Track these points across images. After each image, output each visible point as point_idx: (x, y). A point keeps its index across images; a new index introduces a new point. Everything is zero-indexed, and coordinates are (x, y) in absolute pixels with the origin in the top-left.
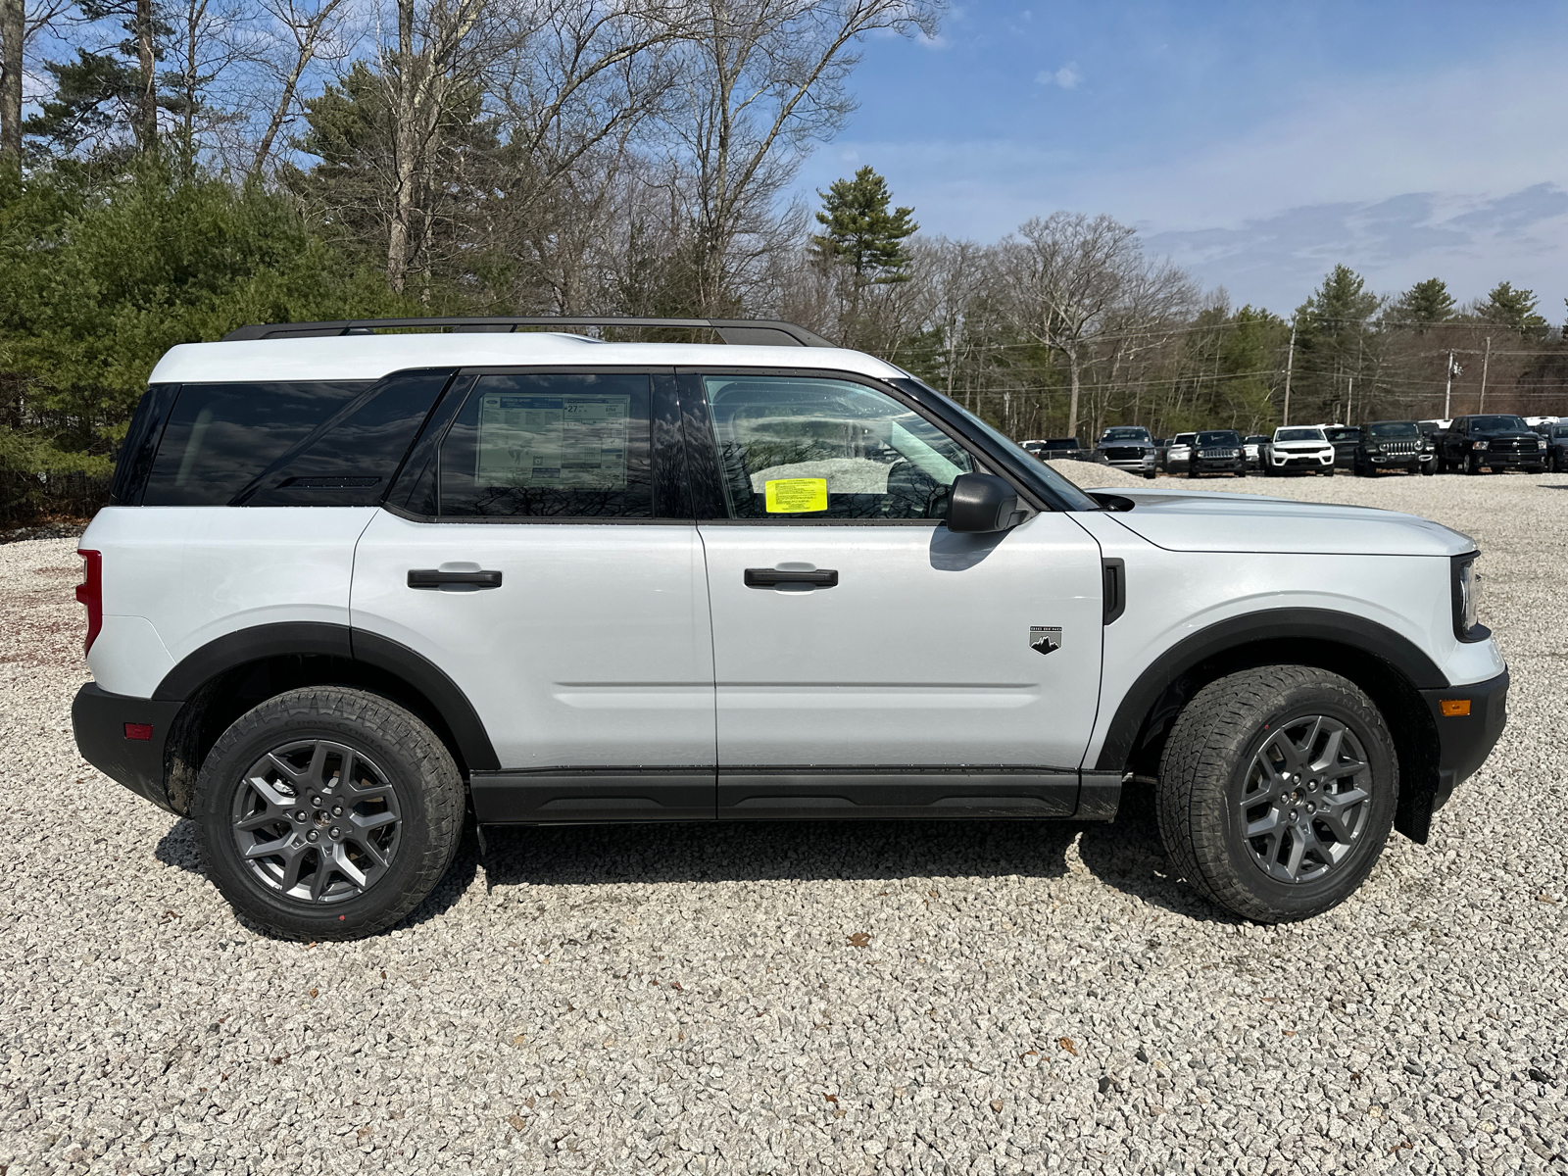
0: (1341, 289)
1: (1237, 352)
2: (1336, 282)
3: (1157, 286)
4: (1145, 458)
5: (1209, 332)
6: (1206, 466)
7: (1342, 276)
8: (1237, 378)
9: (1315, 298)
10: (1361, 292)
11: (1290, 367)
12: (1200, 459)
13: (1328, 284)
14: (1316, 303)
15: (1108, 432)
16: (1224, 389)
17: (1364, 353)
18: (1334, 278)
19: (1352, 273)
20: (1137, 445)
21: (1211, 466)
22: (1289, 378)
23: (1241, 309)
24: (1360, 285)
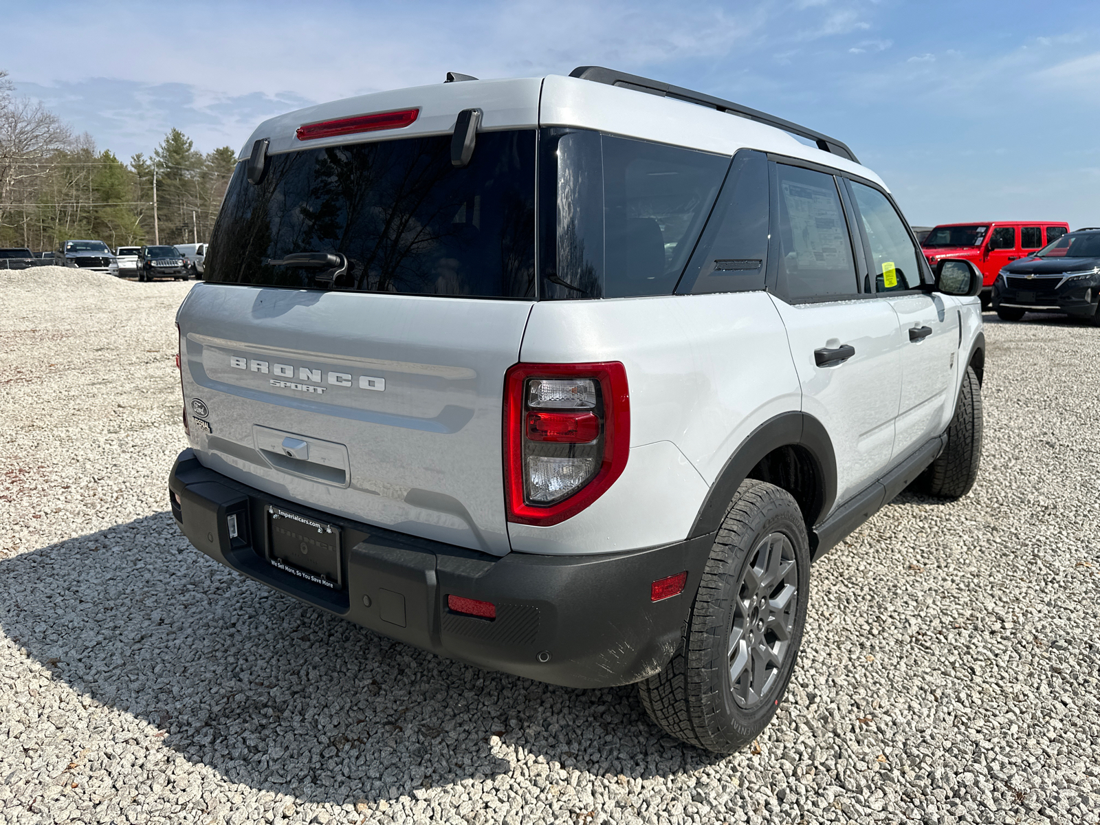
0: (177, 147)
1: (107, 185)
2: (173, 140)
3: (33, 125)
4: (110, 265)
5: (83, 168)
6: (159, 272)
7: (177, 136)
8: (110, 206)
9: (160, 150)
10: (192, 150)
11: (155, 200)
12: (153, 267)
13: (168, 141)
14: (161, 155)
15: (71, 244)
16: (101, 214)
17: (200, 194)
18: (171, 137)
19: (183, 136)
20: (100, 256)
21: (164, 273)
22: (156, 209)
23: (102, 152)
24: (190, 145)
